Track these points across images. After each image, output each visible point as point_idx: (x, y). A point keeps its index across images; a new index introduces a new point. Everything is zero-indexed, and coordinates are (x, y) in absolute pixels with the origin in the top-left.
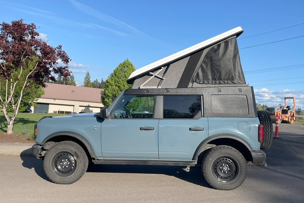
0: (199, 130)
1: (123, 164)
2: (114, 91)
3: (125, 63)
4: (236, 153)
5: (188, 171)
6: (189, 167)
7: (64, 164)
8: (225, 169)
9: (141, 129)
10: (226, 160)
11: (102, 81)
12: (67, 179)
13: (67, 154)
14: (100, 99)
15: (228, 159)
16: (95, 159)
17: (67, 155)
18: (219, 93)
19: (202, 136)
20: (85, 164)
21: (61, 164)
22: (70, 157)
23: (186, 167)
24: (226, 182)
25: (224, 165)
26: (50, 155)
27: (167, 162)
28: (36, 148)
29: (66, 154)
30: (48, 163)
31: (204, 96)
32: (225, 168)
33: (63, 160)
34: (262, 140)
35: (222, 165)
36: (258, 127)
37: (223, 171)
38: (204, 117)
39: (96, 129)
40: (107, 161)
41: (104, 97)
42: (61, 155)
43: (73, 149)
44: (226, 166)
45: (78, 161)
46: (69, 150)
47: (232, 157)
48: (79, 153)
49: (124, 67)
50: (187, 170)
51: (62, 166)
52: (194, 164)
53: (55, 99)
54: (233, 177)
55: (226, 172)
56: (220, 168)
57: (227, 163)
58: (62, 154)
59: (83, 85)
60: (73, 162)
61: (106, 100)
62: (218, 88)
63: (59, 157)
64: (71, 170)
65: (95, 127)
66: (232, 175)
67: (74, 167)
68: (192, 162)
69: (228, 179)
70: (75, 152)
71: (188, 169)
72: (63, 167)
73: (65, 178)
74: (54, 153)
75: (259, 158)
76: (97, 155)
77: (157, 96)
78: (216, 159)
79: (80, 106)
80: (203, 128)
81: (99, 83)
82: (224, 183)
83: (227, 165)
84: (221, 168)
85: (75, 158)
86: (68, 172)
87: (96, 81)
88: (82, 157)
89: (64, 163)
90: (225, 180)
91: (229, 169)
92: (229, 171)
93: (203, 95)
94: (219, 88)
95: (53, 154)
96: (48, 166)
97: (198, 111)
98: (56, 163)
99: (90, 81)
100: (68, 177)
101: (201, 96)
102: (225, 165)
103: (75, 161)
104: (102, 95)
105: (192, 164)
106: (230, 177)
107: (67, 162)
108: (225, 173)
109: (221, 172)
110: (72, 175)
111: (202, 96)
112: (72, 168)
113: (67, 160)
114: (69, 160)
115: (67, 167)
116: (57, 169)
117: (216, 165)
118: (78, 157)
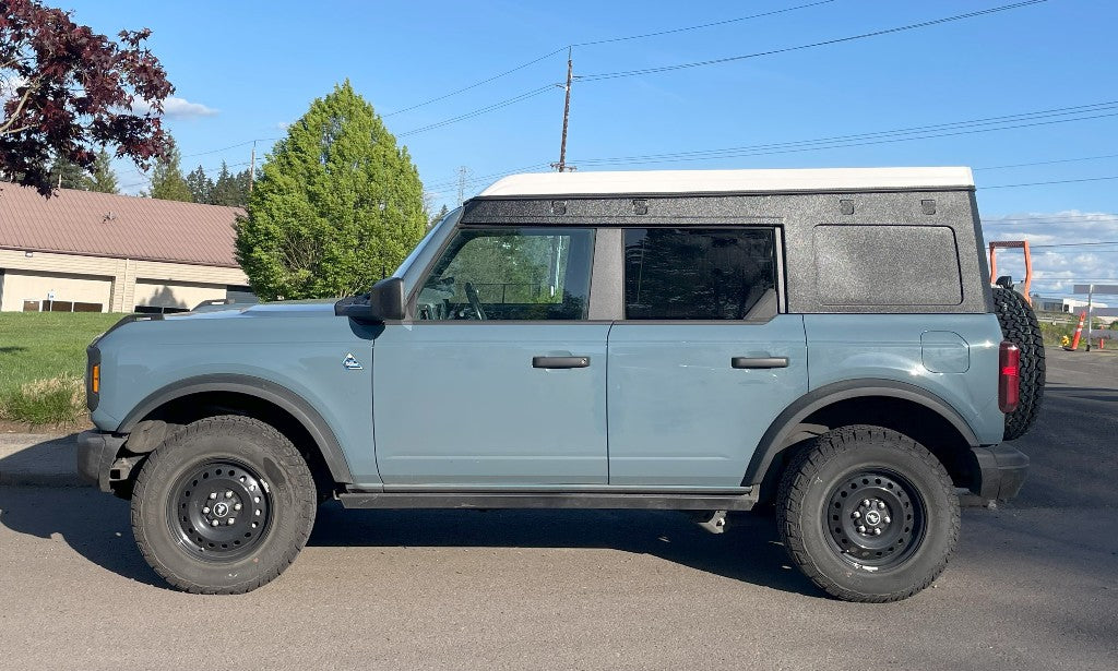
0: (770, 368)
1: (464, 505)
2: (295, 213)
3: (336, 99)
4: (917, 455)
5: (720, 530)
6: (724, 513)
7: (220, 511)
8: (874, 517)
9: (536, 363)
10: (878, 482)
11: (225, 173)
12: (233, 571)
13: (231, 468)
14: (229, 251)
15: (883, 479)
16: (348, 487)
17: (232, 473)
18: (848, 219)
19: (780, 390)
20: (305, 508)
21: (207, 510)
22: (242, 480)
23: (708, 515)
24: (876, 568)
25: (868, 503)
26: (162, 476)
27: (641, 496)
28: (98, 448)
29: (226, 469)
30: (151, 510)
31: (786, 228)
32: (872, 517)
33: (213, 496)
34: (1014, 404)
35: (863, 504)
36: (1001, 352)
37: (863, 528)
38: (787, 313)
39: (351, 364)
40: (398, 495)
41: (251, 240)
42: (206, 476)
43: (258, 449)
44: (879, 507)
45: (279, 498)
46: (240, 454)
47: (900, 471)
48: (281, 464)
49: (335, 114)
50: (716, 525)
51: (209, 518)
52: (751, 502)
53: (31, 251)
54: (904, 552)
55: (878, 531)
56: (853, 516)
57: (880, 496)
58: (212, 471)
59: (148, 192)
60: (257, 500)
61: (258, 252)
62: (840, 197)
63: (195, 483)
64: (248, 535)
65: (350, 356)
66: (901, 541)
67: (261, 523)
68: (741, 494)
69: (883, 560)
70: (267, 460)
71: (719, 524)
72: (216, 523)
73: (225, 566)
74: (177, 467)
75: (1006, 473)
76: (357, 470)
77: (600, 230)
78: (837, 478)
79: (140, 281)
80: (787, 359)
81: (210, 183)
82: (868, 576)
83: (883, 505)
84: (858, 514)
85: (266, 485)
86: (237, 542)
87: (198, 176)
88: (295, 482)
89: (217, 508)
90: (873, 562)
91: (888, 520)
92: (887, 528)
93: (782, 226)
94: (845, 197)
95: (174, 471)
96: (152, 521)
97: (765, 291)
98: (184, 505)
99: (176, 175)
100: (237, 564)
101: (774, 231)
102: (874, 504)
103: (267, 497)
104: (239, 232)
105: (742, 503)
106: (891, 549)
107: (230, 504)
108: (874, 533)
109: (858, 531)
110: (254, 557)
111: (778, 230)
112: (254, 526)
113: (229, 494)
114: (242, 495)
115: (231, 521)
116: (191, 532)
117: (838, 505)
118: (277, 479)
